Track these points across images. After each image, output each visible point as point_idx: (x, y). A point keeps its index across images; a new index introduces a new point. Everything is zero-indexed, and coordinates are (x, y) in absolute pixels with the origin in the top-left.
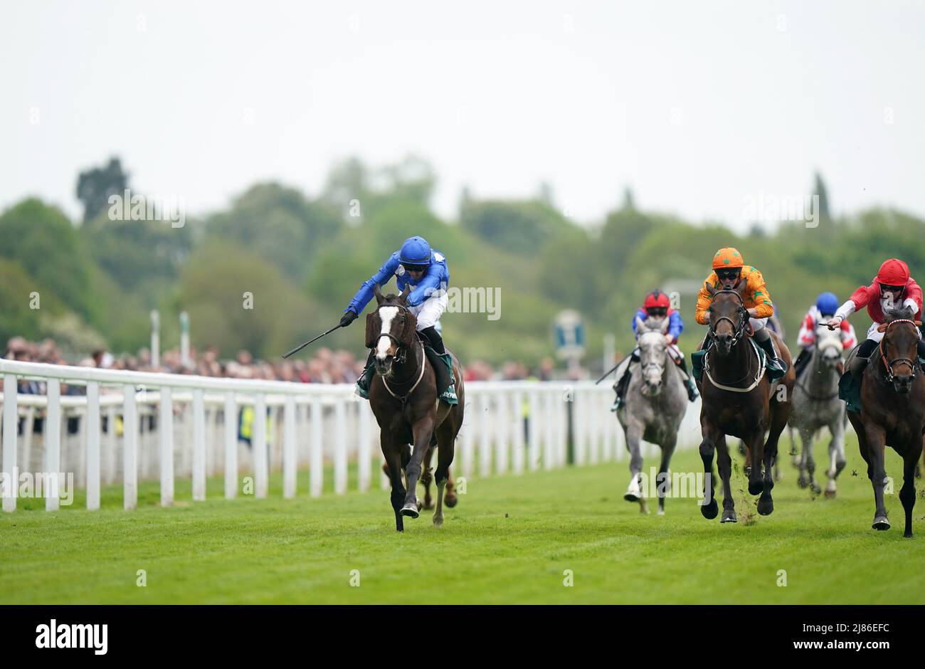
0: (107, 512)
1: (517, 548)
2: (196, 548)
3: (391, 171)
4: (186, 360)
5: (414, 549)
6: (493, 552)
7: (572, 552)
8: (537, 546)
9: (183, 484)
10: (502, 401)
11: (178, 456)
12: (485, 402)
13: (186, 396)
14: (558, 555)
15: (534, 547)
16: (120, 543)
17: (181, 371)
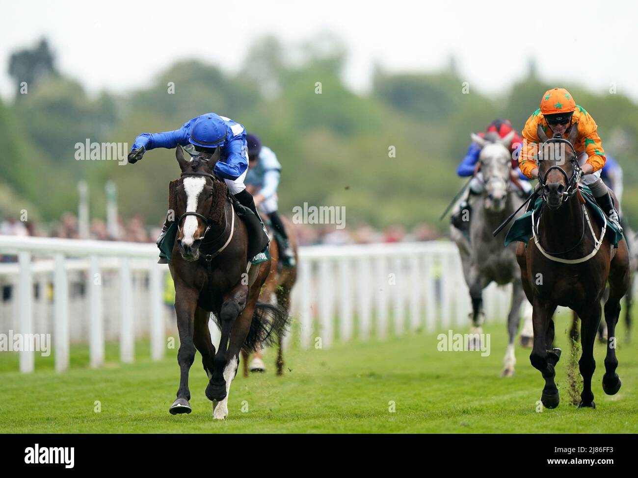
0: (41, 374)
1: (430, 402)
2: (125, 408)
3: (306, 46)
4: (114, 228)
5: (332, 404)
6: (408, 407)
7: (482, 406)
8: (450, 400)
9: (112, 347)
10: (415, 263)
11: (107, 321)
12: (398, 263)
13: (114, 263)
14: (469, 408)
15: (446, 401)
16: (52, 403)
17: (110, 238)
